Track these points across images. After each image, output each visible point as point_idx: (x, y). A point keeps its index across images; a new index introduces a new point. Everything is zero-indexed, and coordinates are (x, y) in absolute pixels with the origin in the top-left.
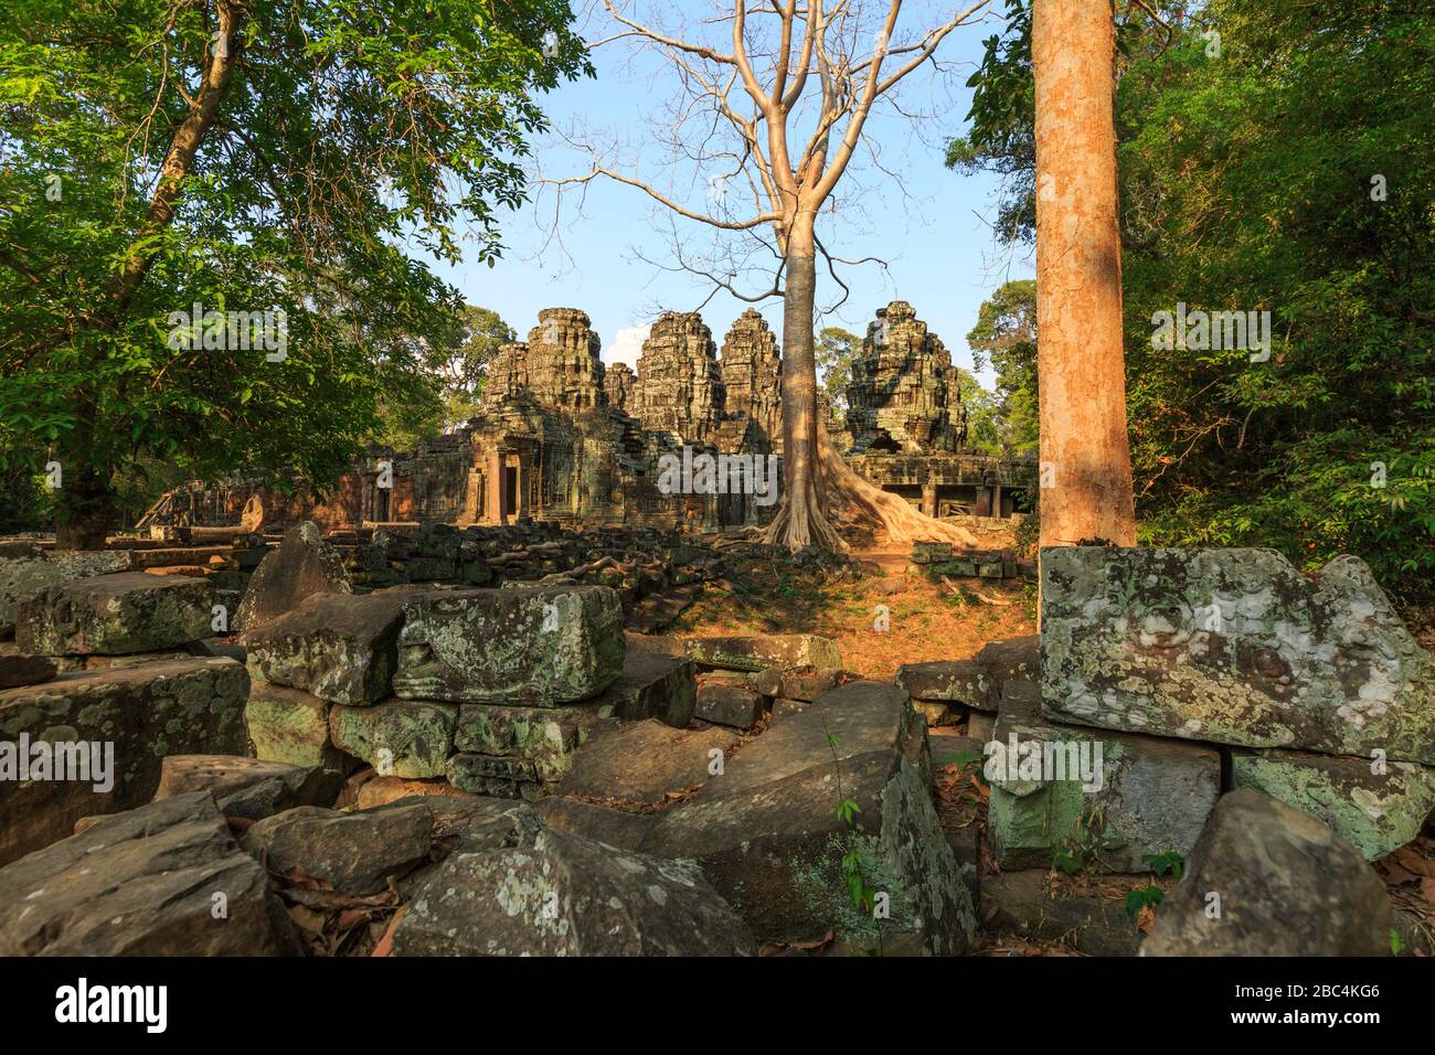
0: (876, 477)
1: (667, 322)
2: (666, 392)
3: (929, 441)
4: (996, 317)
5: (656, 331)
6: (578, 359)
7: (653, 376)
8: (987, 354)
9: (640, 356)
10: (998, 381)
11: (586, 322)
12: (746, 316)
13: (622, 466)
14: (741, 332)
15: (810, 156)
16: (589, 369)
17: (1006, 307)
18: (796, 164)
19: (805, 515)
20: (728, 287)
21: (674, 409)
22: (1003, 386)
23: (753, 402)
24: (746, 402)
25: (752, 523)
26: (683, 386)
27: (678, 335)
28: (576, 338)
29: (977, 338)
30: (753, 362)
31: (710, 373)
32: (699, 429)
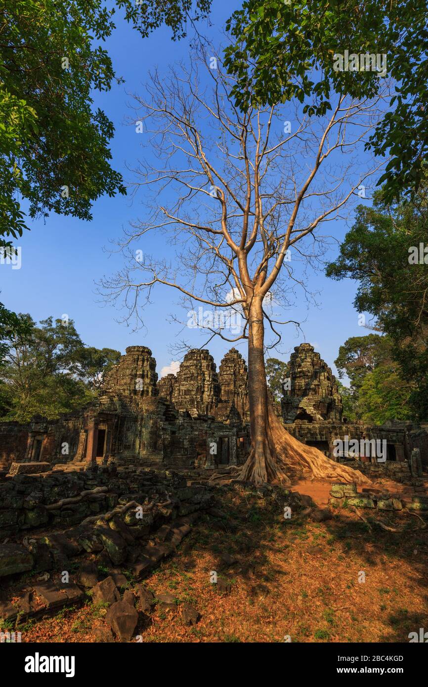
0: (301, 436)
1: (192, 355)
2: (191, 388)
3: (327, 414)
4: (347, 353)
5: (187, 358)
6: (143, 371)
7: (184, 380)
8: (344, 370)
9: (179, 370)
10: (351, 382)
11: (149, 353)
12: (231, 351)
13: (163, 429)
14: (229, 359)
15: (259, 273)
16: (149, 376)
17: (350, 349)
18: (252, 277)
19: (264, 460)
20: (219, 334)
21: (194, 397)
22: (354, 385)
23: (235, 393)
24: (232, 393)
25: (233, 463)
26: (199, 385)
27: (197, 360)
28: (143, 361)
29: (339, 363)
30: (234, 373)
31: (213, 379)
32: (207, 407)
